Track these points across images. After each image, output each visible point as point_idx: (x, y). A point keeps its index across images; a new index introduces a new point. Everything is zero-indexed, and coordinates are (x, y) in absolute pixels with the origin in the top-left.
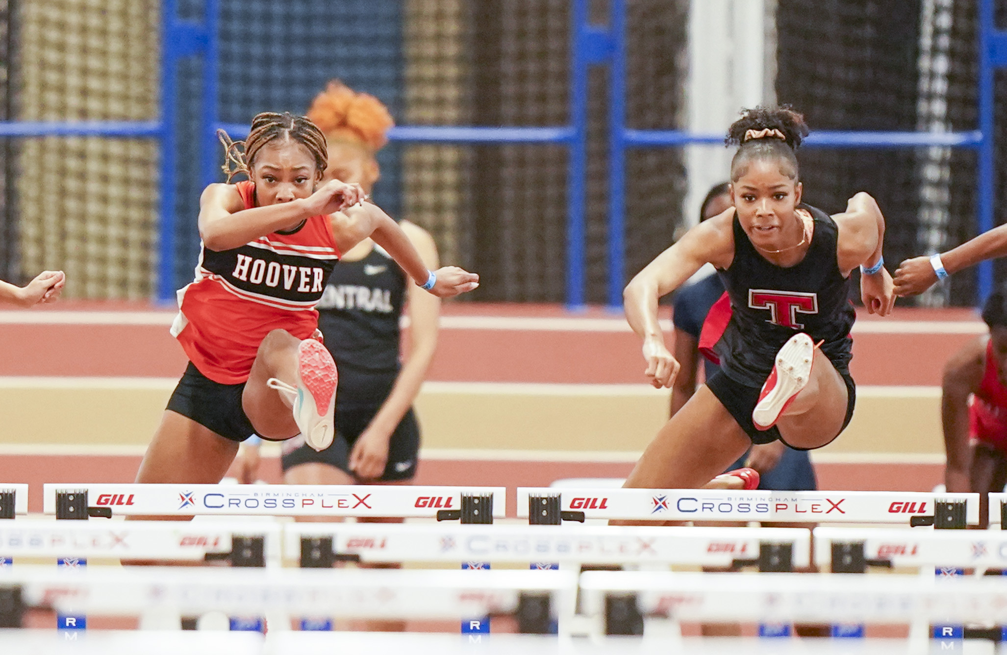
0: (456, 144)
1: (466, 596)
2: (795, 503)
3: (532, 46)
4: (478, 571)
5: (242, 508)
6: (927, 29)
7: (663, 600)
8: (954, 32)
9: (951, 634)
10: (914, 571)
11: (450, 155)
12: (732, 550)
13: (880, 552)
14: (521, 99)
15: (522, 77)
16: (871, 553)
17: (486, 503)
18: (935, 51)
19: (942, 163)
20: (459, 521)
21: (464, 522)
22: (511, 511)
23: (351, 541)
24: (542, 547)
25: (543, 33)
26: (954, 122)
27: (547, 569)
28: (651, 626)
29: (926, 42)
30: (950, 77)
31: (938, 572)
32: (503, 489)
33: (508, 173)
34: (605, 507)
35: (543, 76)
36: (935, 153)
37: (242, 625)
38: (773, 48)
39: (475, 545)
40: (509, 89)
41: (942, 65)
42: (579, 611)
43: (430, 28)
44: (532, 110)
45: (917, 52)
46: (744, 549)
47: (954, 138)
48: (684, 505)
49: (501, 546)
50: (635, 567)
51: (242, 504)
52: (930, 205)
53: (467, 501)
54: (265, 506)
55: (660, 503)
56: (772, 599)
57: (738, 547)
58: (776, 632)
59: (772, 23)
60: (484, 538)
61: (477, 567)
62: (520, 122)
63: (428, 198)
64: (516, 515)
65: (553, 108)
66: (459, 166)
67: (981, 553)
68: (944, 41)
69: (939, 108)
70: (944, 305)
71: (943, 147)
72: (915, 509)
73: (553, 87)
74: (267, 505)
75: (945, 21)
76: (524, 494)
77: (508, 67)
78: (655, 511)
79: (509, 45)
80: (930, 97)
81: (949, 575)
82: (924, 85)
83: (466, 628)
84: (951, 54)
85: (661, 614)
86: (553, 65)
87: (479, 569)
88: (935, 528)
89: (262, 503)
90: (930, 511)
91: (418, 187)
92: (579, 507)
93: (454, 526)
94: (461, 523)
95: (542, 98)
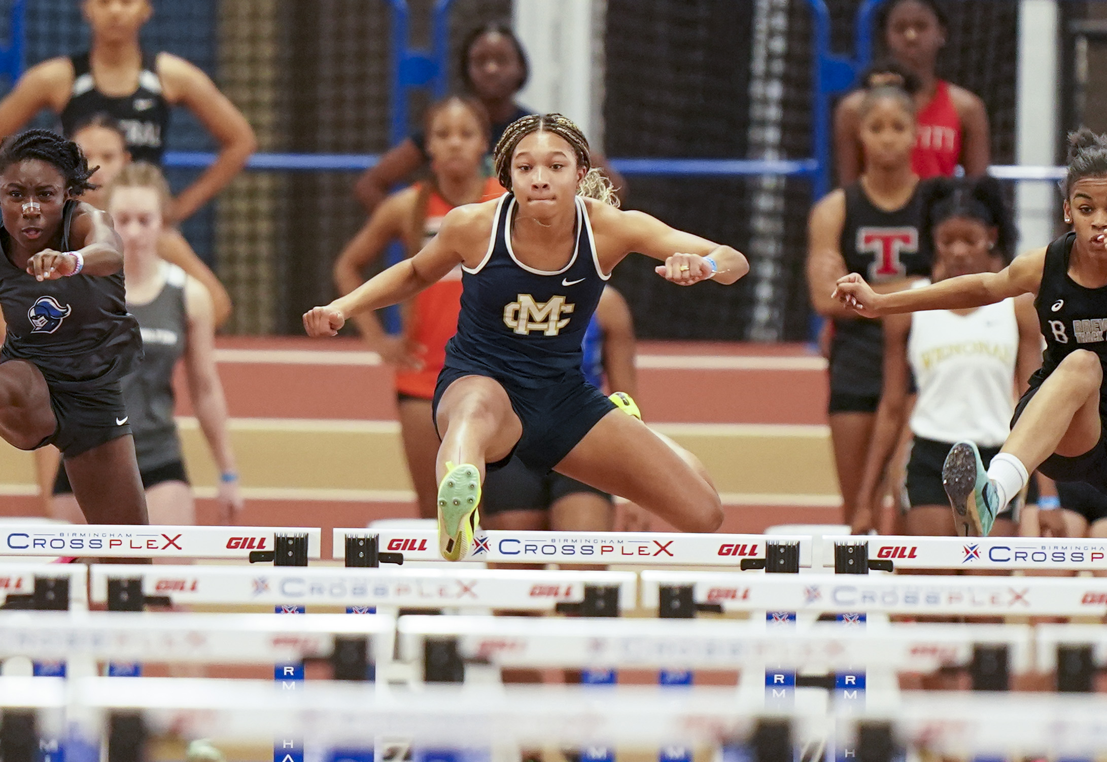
0: (272, 171)
1: (279, 641)
2: (621, 545)
3: (350, 69)
4: (292, 614)
5: (48, 549)
6: (760, 53)
7: (484, 645)
8: (788, 57)
9: (782, 682)
10: (744, 616)
11: (264, 183)
12: (556, 594)
13: (710, 596)
14: (339, 125)
15: (339, 102)
16: (700, 596)
17: (301, 544)
18: (768, 76)
19: (776, 192)
20: (273, 562)
21: (277, 564)
22: (327, 554)
23: (161, 582)
24: (359, 590)
25: (362, 56)
26: (787, 150)
27: (364, 613)
28: (471, 673)
29: (759, 66)
30: (785, 104)
31: (769, 617)
32: (319, 530)
33: (325, 202)
34: (424, 549)
35: (361, 102)
36: (769, 183)
37: (45, 669)
38: (600, 72)
39: (289, 588)
40: (326, 114)
41: (775, 90)
42: (397, 655)
43: (244, 51)
44: (350, 136)
45: (749, 77)
46: (568, 593)
47: (786, 167)
48: (506, 547)
49: (316, 589)
50: (456, 611)
51: (48, 545)
52: (763, 236)
53: (280, 542)
54: (71, 546)
55: (481, 545)
56: (597, 644)
57: (562, 591)
58: (601, 678)
59: (600, 46)
60: (299, 581)
61: (291, 611)
62: (337, 148)
63: (242, 227)
64: (332, 556)
65: (372, 134)
66: (274, 194)
67: (815, 597)
68: (778, 66)
69: (772, 135)
70: (778, 339)
71: (778, 176)
72: (745, 552)
73: (372, 113)
74: (73, 546)
75: (779, 45)
76: (340, 535)
77: (325, 91)
78: (476, 553)
79: (327, 70)
80: (763, 123)
81: (780, 621)
82: (757, 112)
83: (279, 674)
84: (786, 79)
85: (482, 660)
86: (372, 90)
87: (293, 612)
88: (766, 571)
89: (68, 544)
90: (761, 554)
91: (232, 216)
92: (397, 549)
93: (267, 569)
94: (275, 565)
95: (360, 125)
